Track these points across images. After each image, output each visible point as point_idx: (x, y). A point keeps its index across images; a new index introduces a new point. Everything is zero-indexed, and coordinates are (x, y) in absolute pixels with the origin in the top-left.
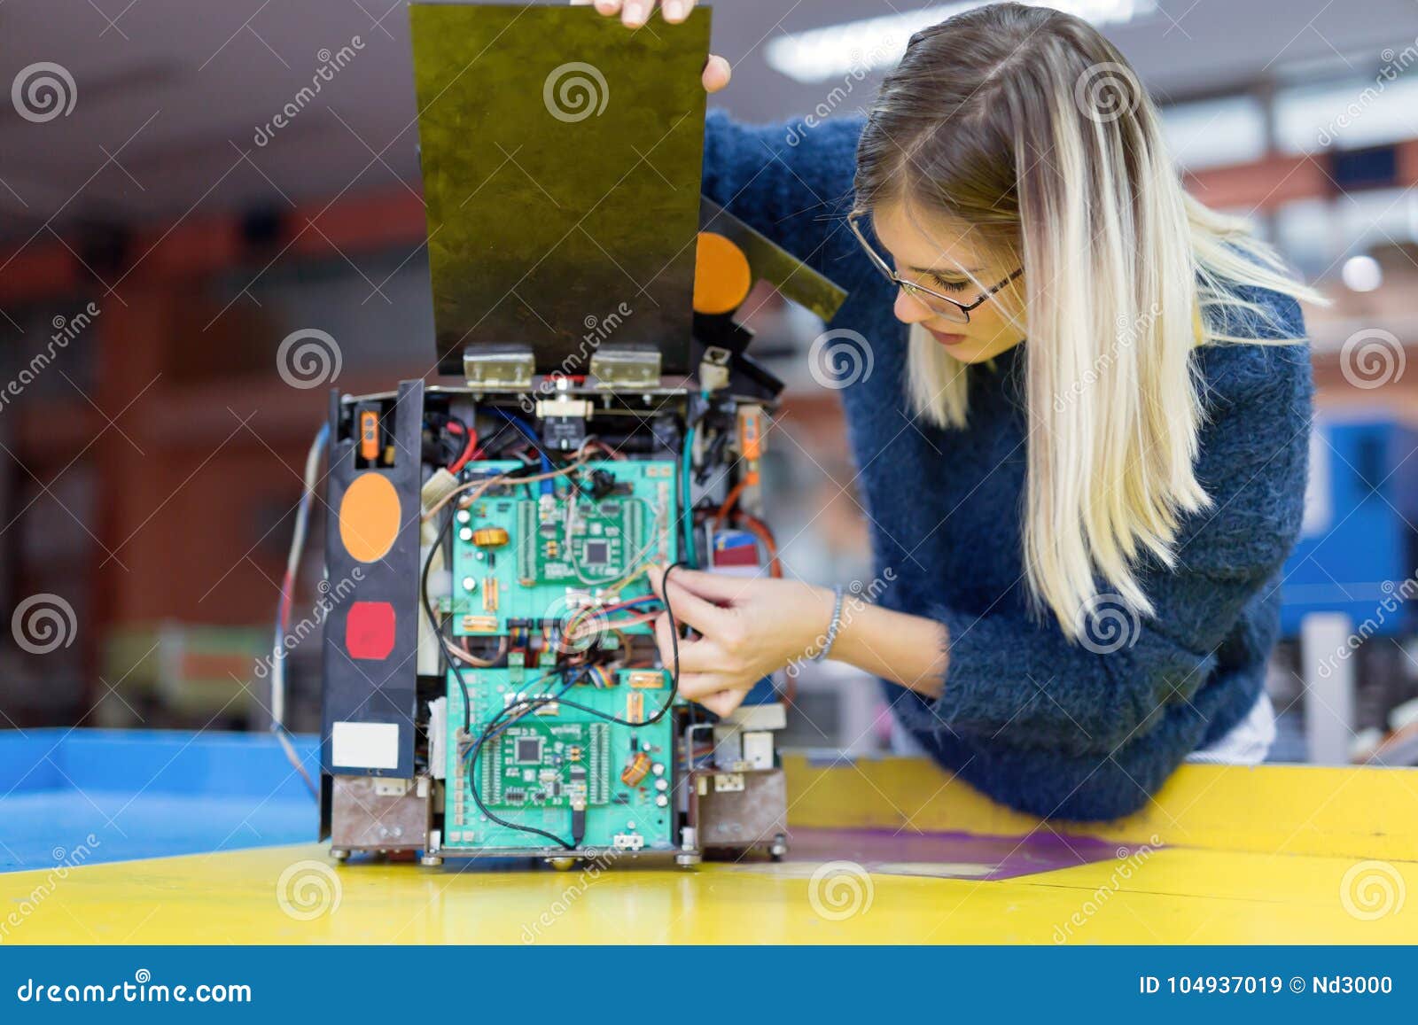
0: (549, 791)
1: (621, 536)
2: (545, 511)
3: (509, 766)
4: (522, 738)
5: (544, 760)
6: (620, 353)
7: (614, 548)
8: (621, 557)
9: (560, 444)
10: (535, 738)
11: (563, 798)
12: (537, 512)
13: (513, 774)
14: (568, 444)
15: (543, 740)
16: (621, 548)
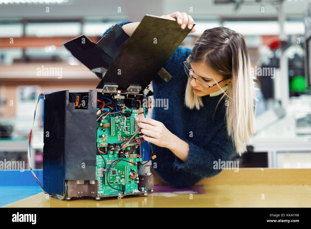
0: (118, 181)
1: (130, 125)
2: (116, 120)
3: (110, 176)
4: (113, 170)
5: (117, 174)
6: (134, 86)
7: (129, 128)
8: (130, 130)
9: (119, 105)
10: (115, 170)
11: (120, 182)
12: (115, 120)
13: (111, 178)
14: (121, 105)
15: (116, 170)
16: (130, 128)
